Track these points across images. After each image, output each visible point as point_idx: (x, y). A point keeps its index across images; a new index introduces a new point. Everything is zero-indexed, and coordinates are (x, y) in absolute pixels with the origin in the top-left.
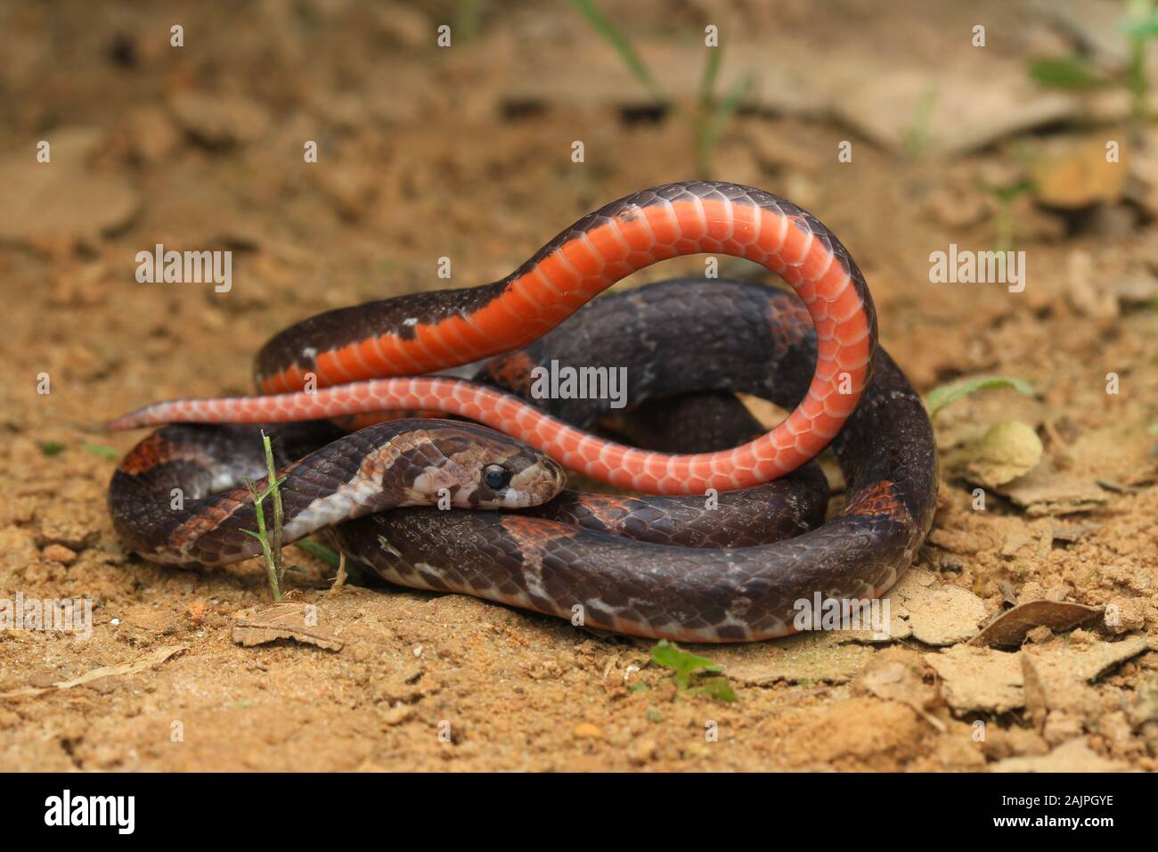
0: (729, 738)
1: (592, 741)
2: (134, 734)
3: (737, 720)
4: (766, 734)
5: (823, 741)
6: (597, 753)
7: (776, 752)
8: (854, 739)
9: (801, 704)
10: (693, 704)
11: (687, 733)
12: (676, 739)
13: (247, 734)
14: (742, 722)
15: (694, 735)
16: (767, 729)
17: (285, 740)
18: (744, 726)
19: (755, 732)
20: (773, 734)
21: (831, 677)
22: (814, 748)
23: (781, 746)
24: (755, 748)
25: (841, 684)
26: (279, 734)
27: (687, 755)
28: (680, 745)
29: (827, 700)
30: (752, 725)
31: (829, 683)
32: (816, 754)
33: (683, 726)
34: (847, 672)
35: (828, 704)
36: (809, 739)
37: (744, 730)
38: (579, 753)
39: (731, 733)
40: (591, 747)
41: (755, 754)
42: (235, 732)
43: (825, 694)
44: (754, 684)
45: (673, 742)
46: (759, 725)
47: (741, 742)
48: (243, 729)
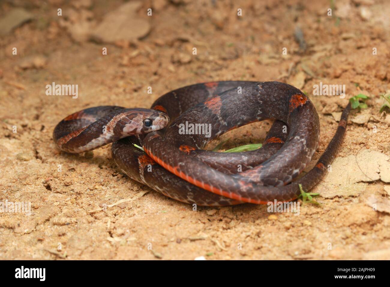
0: (318, 218)
1: (274, 221)
2: (129, 224)
3: (321, 212)
4: (330, 216)
5: (347, 219)
6: (275, 225)
7: (333, 222)
8: (356, 219)
9: (343, 205)
10: (308, 206)
11: (304, 217)
12: (301, 219)
13: (164, 223)
14: (322, 212)
15: (307, 217)
16: (331, 214)
17: (175, 225)
18: (323, 214)
19: (327, 216)
20: (333, 216)
21: (354, 195)
22: (344, 221)
23: (334, 220)
24: (327, 221)
25: (356, 197)
26: (173, 223)
27: (304, 225)
28: (302, 222)
29: (351, 203)
30: (326, 213)
31: (353, 197)
32: (345, 224)
33: (303, 215)
34: (359, 193)
35: (352, 205)
36: (343, 218)
37: (323, 215)
38: (269, 225)
39: (319, 216)
40: (273, 223)
41: (326, 223)
42: (160, 223)
43: (351, 201)
44: (327, 198)
45: (300, 220)
46: (328, 213)
47: (322, 219)
48: (163, 221)
